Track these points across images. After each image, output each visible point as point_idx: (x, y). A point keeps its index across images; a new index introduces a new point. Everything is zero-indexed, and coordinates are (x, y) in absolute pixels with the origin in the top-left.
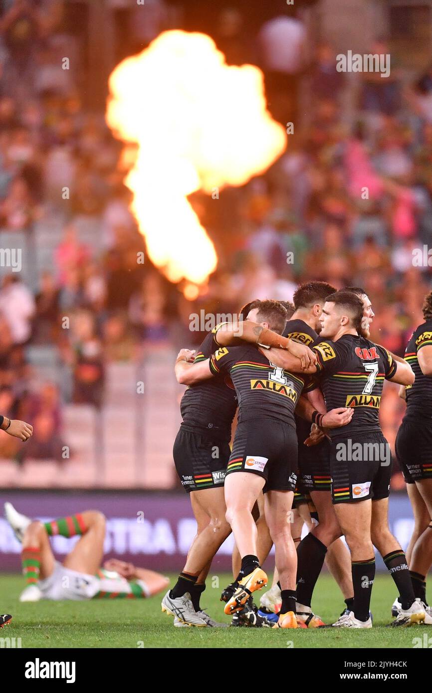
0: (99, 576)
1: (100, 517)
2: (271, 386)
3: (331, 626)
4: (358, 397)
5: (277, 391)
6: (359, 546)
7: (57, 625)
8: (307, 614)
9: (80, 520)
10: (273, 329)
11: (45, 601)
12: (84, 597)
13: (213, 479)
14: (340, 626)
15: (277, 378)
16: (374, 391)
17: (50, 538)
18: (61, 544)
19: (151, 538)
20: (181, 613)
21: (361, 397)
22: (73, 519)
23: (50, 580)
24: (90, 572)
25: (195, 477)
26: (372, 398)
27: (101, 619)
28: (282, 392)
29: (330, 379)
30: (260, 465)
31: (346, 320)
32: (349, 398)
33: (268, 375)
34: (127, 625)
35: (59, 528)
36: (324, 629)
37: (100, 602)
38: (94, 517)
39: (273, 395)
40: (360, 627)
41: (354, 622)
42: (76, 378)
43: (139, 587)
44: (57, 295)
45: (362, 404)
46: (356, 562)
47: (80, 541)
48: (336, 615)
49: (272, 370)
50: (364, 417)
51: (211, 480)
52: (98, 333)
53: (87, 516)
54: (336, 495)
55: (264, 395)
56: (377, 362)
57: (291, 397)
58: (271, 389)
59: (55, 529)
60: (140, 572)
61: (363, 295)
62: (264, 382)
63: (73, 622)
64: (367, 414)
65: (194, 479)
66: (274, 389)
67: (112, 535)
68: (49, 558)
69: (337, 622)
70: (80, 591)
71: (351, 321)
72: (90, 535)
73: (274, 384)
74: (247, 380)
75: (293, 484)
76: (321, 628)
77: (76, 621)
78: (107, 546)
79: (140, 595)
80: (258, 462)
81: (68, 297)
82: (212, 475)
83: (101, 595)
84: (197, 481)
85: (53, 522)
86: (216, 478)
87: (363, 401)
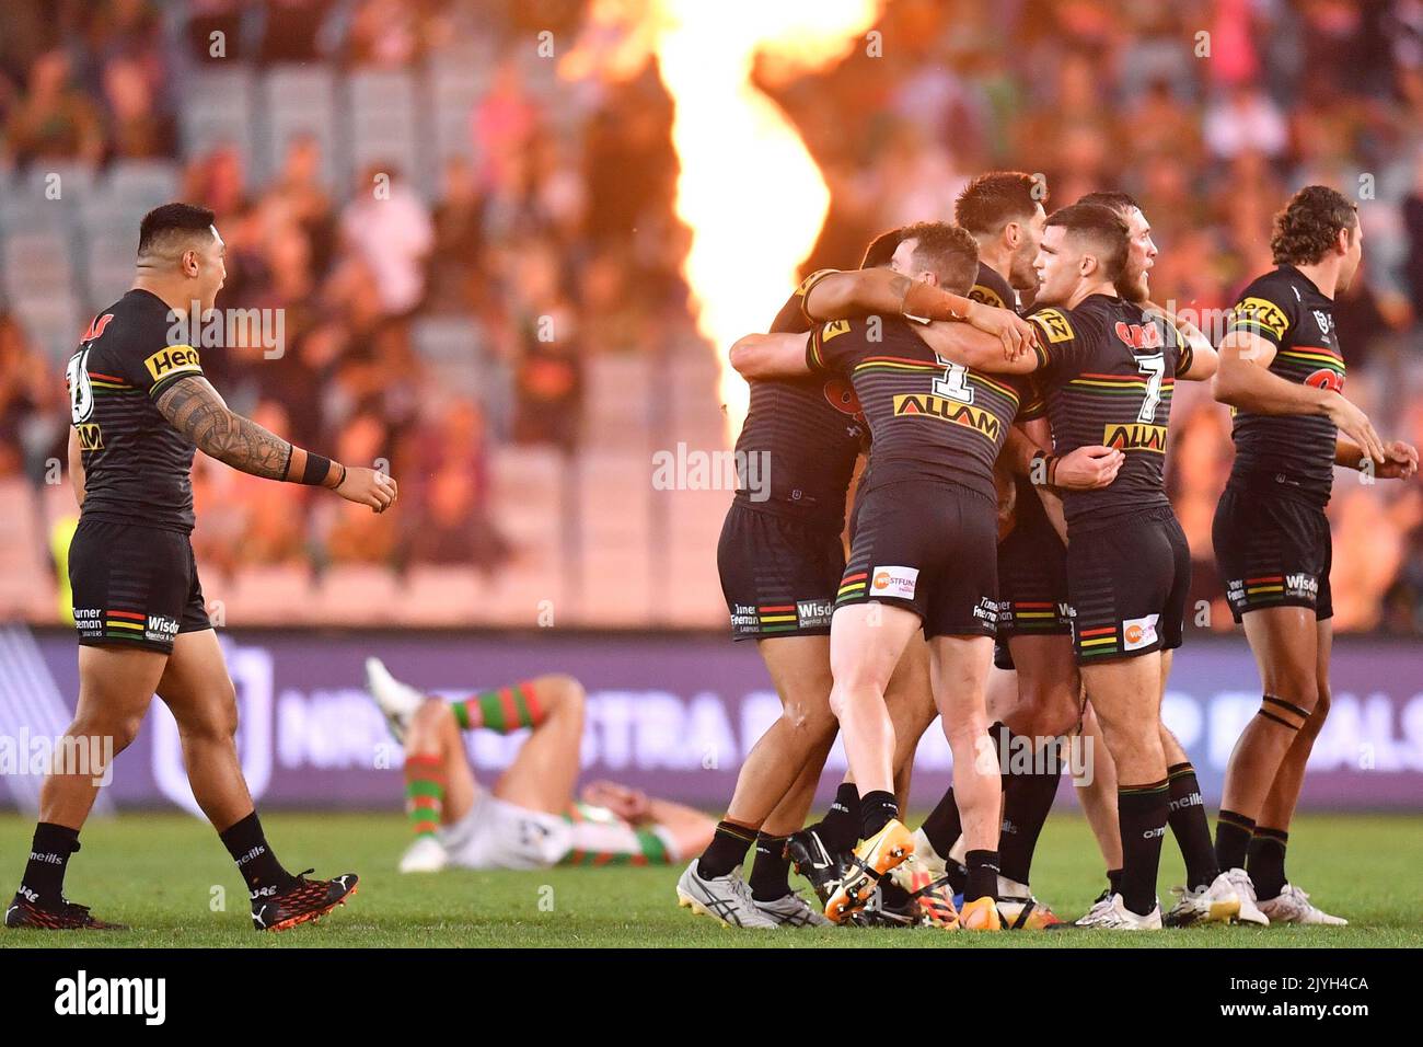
0: (569, 816)
1: (574, 689)
2: (937, 407)
3: (1073, 924)
4: (1129, 429)
5: (950, 417)
6: (1135, 753)
7: (480, 923)
8: (1020, 900)
9: (529, 696)
10: (945, 285)
11: (453, 871)
12: (538, 861)
13: (798, 618)
14: (1091, 926)
15: (953, 389)
16: (1159, 416)
17: (465, 735)
18: (490, 748)
19: (685, 733)
20: (731, 911)
21: (1136, 429)
22: (515, 693)
23: (465, 825)
24: (550, 809)
25: (762, 610)
26: (1155, 432)
27: (576, 910)
28: (964, 420)
29: (1066, 390)
30: (902, 585)
31: (1091, 265)
32: (1110, 430)
33: (931, 384)
34: (631, 923)
35: (485, 713)
36: (1057, 931)
37: (573, 873)
38: (559, 688)
39: (941, 429)
40: (1134, 929)
41: (1123, 917)
42: (522, 389)
43: (657, 842)
44: (477, 210)
45: (1137, 444)
46: (1127, 787)
47: (531, 738)
48: (1084, 901)
49: (940, 372)
50: (1141, 473)
51: (793, 618)
52: (569, 291)
53: (545, 687)
54: (1084, 644)
55: (922, 429)
56: (1161, 354)
57: (984, 430)
58: (938, 414)
59: (475, 714)
60: (660, 808)
61: (1130, 208)
62: (922, 399)
63: (515, 917)
64: (1147, 467)
65: (758, 614)
66: (944, 412)
67: (599, 728)
68: (462, 780)
69: (1086, 917)
70: (529, 850)
71: (1102, 267)
72: (551, 729)
73: (945, 404)
74: (887, 397)
75: (989, 621)
76: (1051, 930)
77: (521, 914)
78: (588, 751)
79: (659, 858)
80: (898, 579)
81: (503, 212)
82: (796, 607)
83: (575, 859)
84: (763, 620)
85: (470, 702)
86: (804, 615)
87: (1139, 439)
